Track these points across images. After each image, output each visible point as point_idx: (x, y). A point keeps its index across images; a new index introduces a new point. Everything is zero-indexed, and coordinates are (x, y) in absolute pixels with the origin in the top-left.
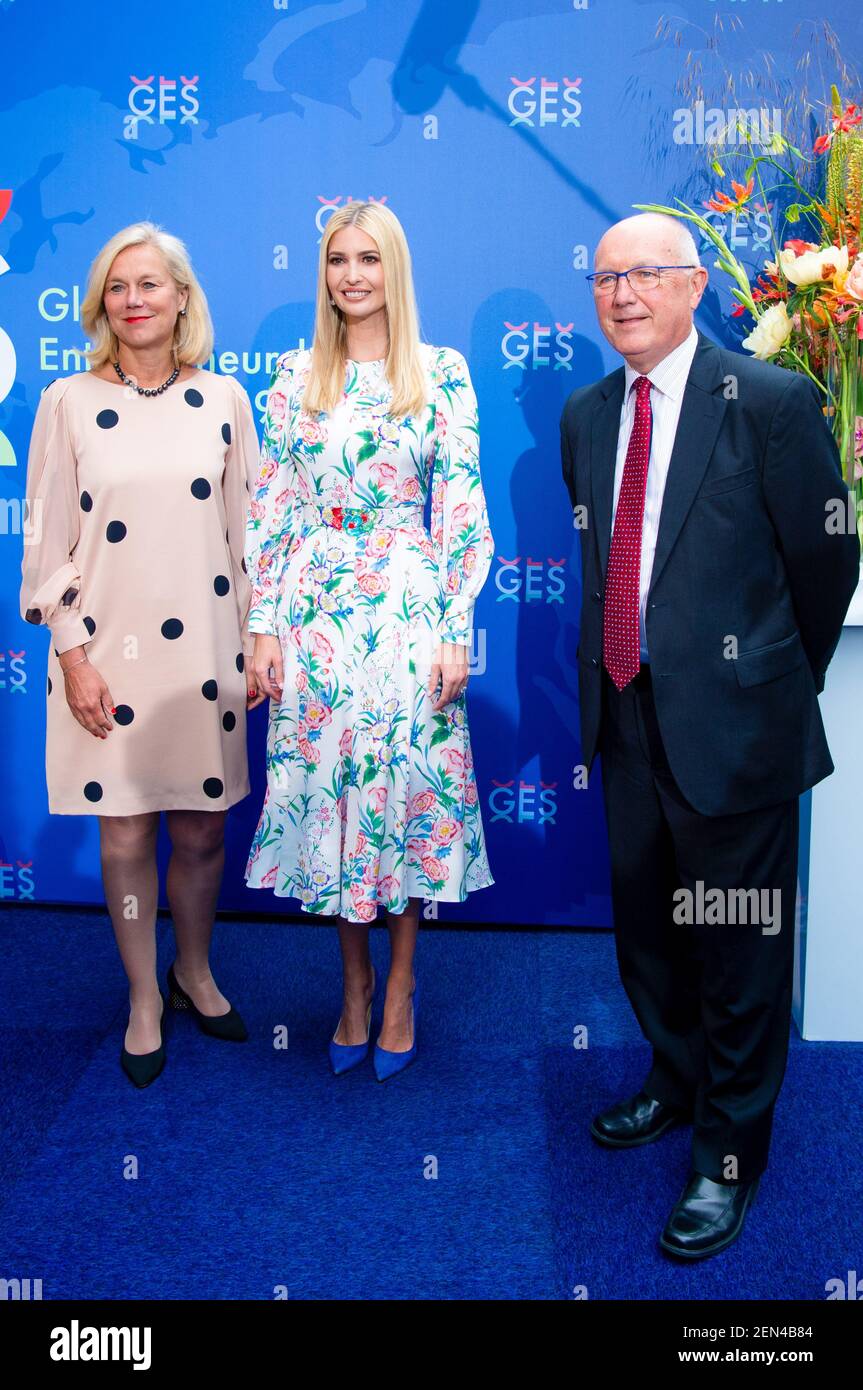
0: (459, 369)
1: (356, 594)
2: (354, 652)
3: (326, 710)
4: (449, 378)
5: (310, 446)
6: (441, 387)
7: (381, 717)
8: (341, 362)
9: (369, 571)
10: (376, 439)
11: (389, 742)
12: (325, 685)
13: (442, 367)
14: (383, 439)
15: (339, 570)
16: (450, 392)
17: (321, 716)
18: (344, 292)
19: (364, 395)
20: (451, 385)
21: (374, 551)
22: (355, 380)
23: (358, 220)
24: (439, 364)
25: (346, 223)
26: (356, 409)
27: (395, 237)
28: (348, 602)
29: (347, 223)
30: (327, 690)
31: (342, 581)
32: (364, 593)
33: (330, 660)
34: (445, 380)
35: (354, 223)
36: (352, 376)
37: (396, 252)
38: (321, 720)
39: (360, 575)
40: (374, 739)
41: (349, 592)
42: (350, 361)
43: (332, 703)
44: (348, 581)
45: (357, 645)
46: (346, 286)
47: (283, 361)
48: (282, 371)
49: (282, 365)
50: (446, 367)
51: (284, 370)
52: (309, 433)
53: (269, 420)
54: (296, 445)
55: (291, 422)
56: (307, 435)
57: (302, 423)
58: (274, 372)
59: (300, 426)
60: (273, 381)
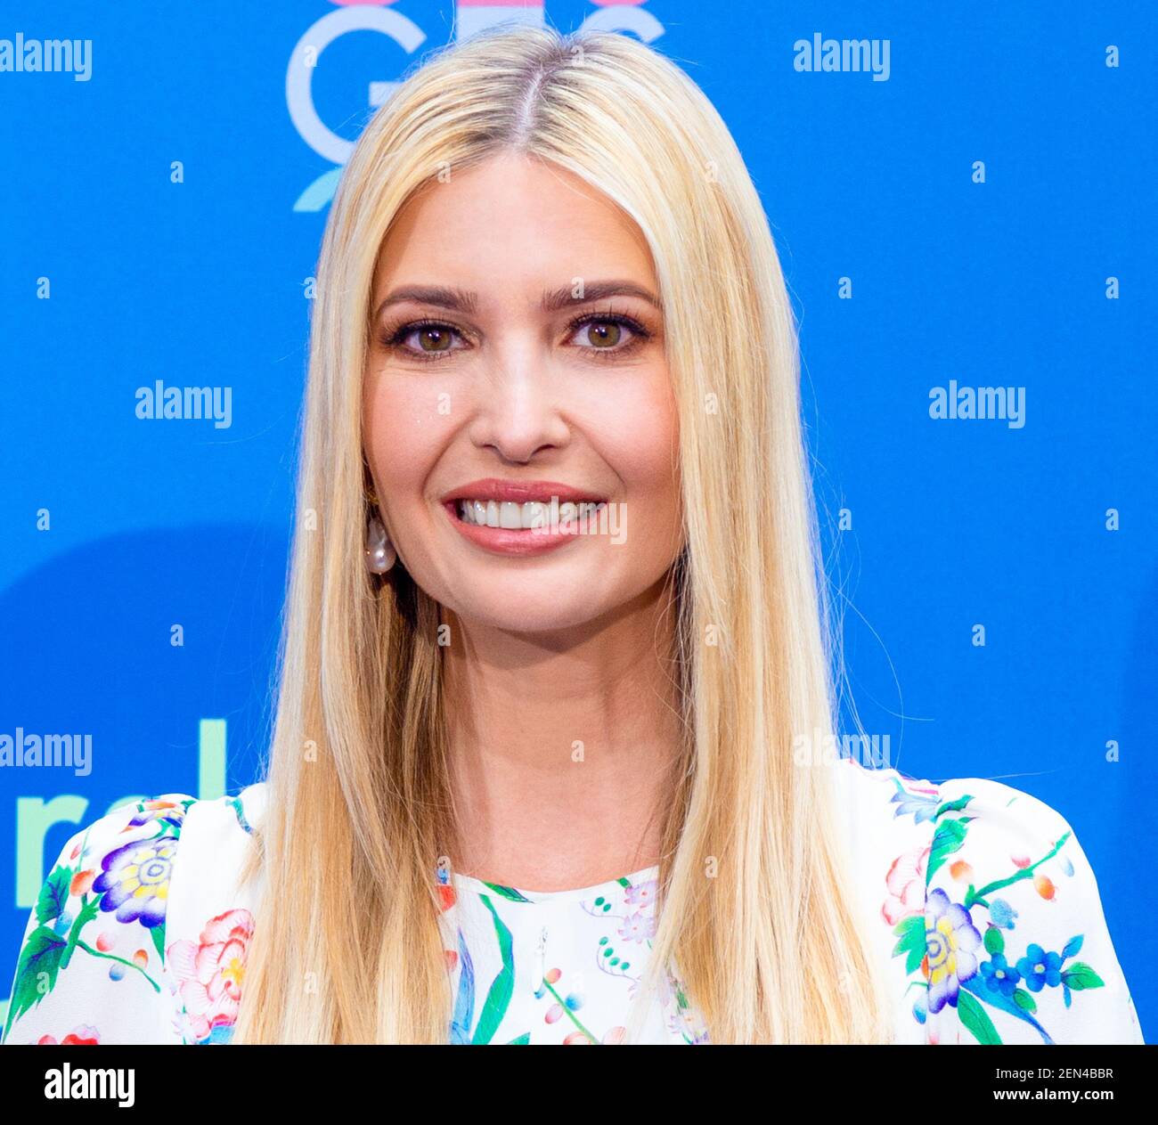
0: (1048, 892)
4: (993, 943)
8: (419, 886)
13: (958, 895)
18: (457, 505)
20: (1010, 979)
22: (502, 988)
23: (544, 122)
24: (942, 878)
25: (479, 138)
27: (729, 217)
29: (484, 139)
34: (976, 959)
35: (521, 138)
36: (488, 967)
37: (734, 299)
42: (469, 888)
46: (467, 470)
47: (107, 862)
48: (100, 913)
49: (99, 886)
50: (977, 890)
51: (113, 914)
58: (53, 922)
60: (40, 964)
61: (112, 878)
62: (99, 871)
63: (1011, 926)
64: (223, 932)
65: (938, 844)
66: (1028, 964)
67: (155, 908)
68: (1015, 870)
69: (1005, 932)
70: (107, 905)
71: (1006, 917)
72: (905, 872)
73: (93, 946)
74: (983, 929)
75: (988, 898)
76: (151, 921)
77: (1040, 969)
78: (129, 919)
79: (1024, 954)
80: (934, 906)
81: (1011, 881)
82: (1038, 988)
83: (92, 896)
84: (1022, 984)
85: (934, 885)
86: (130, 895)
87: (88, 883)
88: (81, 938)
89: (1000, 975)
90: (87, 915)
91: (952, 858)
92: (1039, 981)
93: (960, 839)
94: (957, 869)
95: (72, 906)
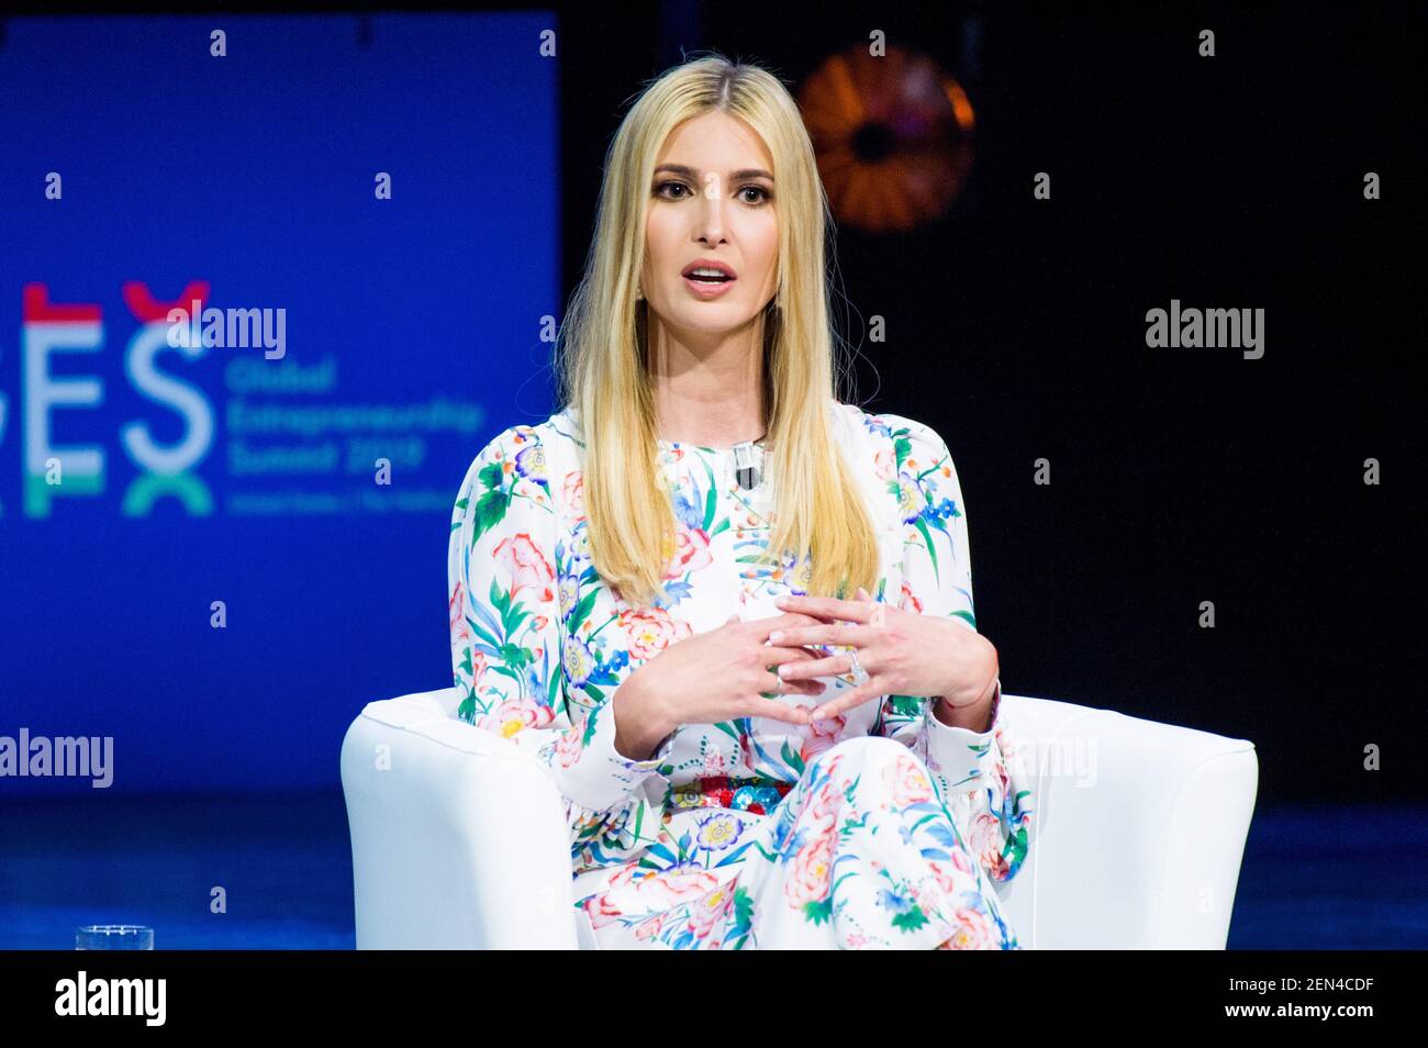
0: (948, 474)
4: (929, 499)
6: (911, 521)
13: (913, 474)
16: (931, 529)
19: (747, 535)
20: (936, 513)
24: (904, 467)
34: (921, 504)
35: (724, 103)
47: (518, 457)
48: (521, 479)
49: (518, 468)
50: (921, 473)
51: (525, 481)
52: (648, 637)
53: (502, 604)
54: (606, 669)
55: (572, 611)
56: (641, 643)
57: (623, 615)
58: (497, 488)
59: (615, 621)
60: (495, 506)
61: (522, 465)
62: (516, 463)
63: (935, 490)
65: (898, 450)
66: (942, 507)
67: (542, 477)
68: (933, 466)
69: (933, 492)
70: (523, 475)
71: (933, 485)
72: (885, 461)
73: (519, 493)
74: (925, 491)
75: (924, 477)
76: (542, 483)
77: (948, 508)
78: (534, 481)
79: (941, 502)
80: (903, 480)
81: (934, 470)
82: (947, 517)
83: (516, 474)
84: (941, 516)
85: (901, 470)
86: (533, 470)
87: (513, 468)
88: (514, 491)
89: (932, 512)
90: (516, 481)
91: (908, 458)
92: (948, 514)
93: (909, 449)
94: (911, 463)
95: (507, 479)
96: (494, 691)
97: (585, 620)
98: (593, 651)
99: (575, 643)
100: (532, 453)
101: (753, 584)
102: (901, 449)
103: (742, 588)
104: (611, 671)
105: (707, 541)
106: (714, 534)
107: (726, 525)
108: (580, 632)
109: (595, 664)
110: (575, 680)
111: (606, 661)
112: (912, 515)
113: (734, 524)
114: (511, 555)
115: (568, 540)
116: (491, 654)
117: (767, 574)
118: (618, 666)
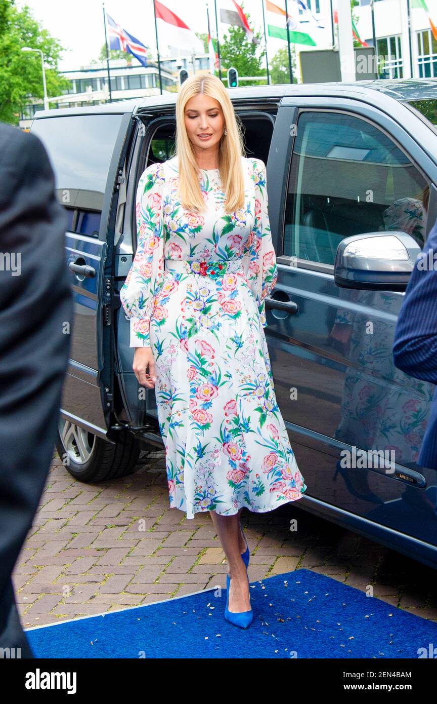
0: (264, 173)
1: (221, 314)
2: (227, 349)
3: (214, 388)
4: (261, 179)
5: (193, 228)
6: (257, 184)
7: (258, 384)
9: (227, 299)
10: (233, 221)
11: (267, 398)
12: (212, 373)
13: (257, 172)
14: (238, 221)
15: (209, 301)
16: (261, 186)
17: (211, 392)
18: (199, 135)
20: (263, 182)
21: (228, 287)
22: (208, 183)
24: (255, 171)
25: (198, 92)
26: (217, 203)
28: (218, 320)
30: (214, 376)
31: (212, 307)
32: (227, 313)
33: (213, 357)
34: (259, 180)
36: (205, 180)
38: (211, 395)
39: (222, 302)
40: (259, 398)
41: (217, 313)
43: (218, 384)
44: (215, 307)
45: (228, 345)
47: (157, 173)
48: (158, 179)
49: (157, 176)
50: (259, 172)
51: (159, 179)
52: (193, 220)
53: (149, 211)
54: (182, 228)
55: (172, 213)
56: (191, 222)
57: (186, 214)
58: (151, 181)
59: (185, 216)
60: (150, 185)
61: (158, 175)
64: (171, 180)
65: (254, 166)
68: (262, 170)
72: (250, 169)
74: (260, 177)
76: (163, 179)
78: (161, 179)
80: (255, 174)
86: (161, 176)
88: (156, 182)
90: (156, 179)
91: (256, 168)
95: (154, 178)
96: (147, 234)
97: (176, 216)
98: (178, 223)
99: (173, 221)
100: (161, 171)
101: (218, 205)
102: (255, 166)
103: (216, 207)
104: (183, 229)
105: (207, 194)
106: (209, 191)
107: (212, 189)
108: (174, 218)
109: (179, 227)
110: (173, 230)
111: (182, 226)
112: (257, 183)
113: (213, 189)
114: (152, 198)
115: (170, 195)
116: (147, 223)
117: (222, 202)
118: (185, 228)
